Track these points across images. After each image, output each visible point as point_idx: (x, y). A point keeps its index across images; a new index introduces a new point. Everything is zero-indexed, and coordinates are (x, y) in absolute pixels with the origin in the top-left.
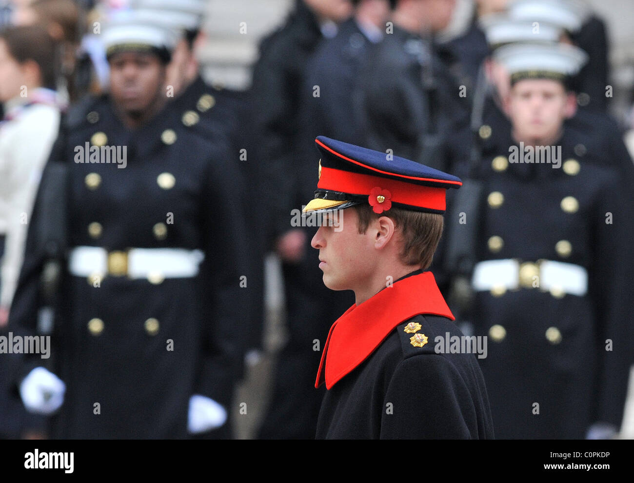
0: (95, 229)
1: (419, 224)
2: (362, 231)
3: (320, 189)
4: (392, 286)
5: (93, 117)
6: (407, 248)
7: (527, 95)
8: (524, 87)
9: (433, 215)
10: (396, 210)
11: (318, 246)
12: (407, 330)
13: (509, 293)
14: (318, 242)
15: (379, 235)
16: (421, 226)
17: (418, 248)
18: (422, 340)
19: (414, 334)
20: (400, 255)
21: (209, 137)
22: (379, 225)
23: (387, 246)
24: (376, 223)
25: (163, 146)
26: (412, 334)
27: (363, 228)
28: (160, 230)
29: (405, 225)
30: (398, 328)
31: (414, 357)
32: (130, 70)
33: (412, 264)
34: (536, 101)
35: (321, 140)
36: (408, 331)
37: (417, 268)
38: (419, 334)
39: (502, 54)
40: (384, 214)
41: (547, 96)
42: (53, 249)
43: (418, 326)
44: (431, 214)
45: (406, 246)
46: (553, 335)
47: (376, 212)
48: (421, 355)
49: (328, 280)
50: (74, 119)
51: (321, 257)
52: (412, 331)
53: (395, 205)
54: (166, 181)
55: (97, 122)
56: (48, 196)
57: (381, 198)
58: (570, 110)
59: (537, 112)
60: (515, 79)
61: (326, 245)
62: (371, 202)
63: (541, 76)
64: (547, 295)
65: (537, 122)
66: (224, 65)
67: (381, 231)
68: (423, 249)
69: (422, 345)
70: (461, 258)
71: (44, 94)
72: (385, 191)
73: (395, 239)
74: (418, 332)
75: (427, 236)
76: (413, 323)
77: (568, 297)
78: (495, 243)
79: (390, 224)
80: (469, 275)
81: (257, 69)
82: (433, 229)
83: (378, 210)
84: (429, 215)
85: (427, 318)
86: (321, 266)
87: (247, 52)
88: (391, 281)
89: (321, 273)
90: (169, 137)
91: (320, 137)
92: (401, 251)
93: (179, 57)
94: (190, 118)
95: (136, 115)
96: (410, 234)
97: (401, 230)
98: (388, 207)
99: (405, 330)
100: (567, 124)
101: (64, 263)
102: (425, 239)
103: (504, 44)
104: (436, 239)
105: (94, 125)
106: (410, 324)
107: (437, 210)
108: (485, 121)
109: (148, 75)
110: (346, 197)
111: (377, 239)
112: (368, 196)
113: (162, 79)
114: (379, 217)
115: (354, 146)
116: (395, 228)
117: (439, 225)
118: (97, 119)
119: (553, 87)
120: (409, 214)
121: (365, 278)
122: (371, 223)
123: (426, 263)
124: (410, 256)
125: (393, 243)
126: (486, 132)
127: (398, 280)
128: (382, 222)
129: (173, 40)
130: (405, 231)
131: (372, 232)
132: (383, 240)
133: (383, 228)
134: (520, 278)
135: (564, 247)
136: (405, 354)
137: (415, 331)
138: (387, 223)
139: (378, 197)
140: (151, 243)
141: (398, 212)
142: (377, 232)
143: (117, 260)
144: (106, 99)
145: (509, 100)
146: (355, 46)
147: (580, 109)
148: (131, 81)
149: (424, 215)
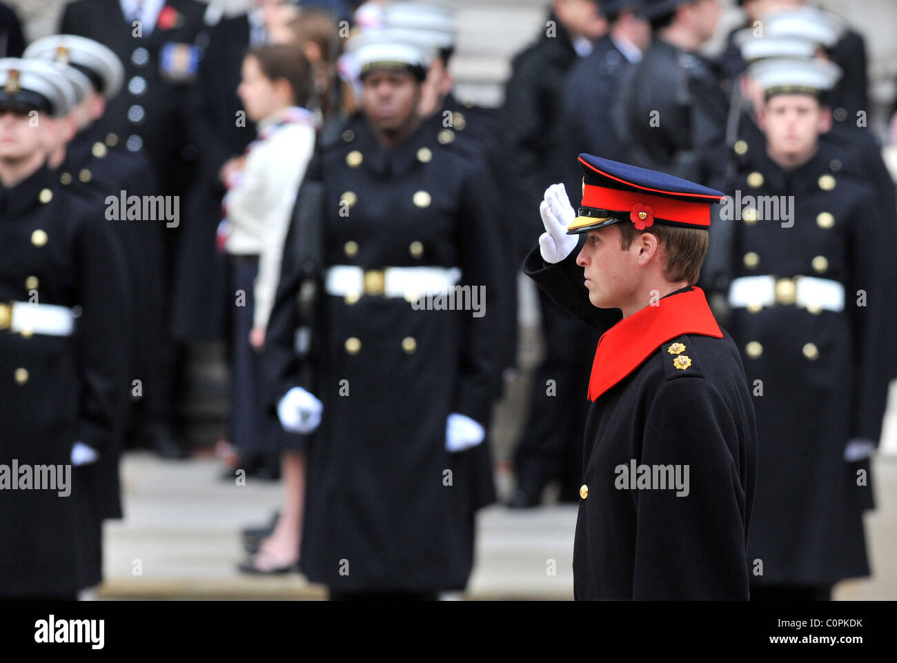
0: (351, 248)
1: (683, 240)
2: (625, 247)
3: (585, 207)
4: (657, 304)
5: (349, 136)
6: (671, 265)
7: (782, 111)
8: (778, 102)
9: (697, 230)
10: (658, 226)
11: (583, 263)
12: (671, 350)
13: (765, 309)
14: (583, 260)
15: (642, 251)
16: (684, 241)
17: (681, 264)
18: (685, 363)
19: (678, 355)
20: (664, 271)
21: (463, 153)
22: (642, 241)
23: (650, 262)
24: (639, 240)
25: (419, 164)
26: (676, 356)
27: (627, 245)
28: (416, 249)
29: (668, 241)
30: (662, 348)
31: (677, 379)
32: (385, 89)
33: (678, 280)
34: (791, 116)
35: (585, 158)
36: (672, 352)
37: (684, 285)
38: (683, 356)
39: (756, 70)
40: (647, 230)
41: (801, 111)
42: (308, 268)
43: (682, 347)
44: (694, 230)
45: (670, 262)
46: (810, 351)
47: (638, 228)
48: (684, 378)
49: (594, 298)
50: (328, 139)
51: (586, 275)
52: (676, 353)
53: (657, 222)
54: (422, 199)
55: (353, 141)
56: (304, 216)
57: (643, 215)
58: (825, 125)
59: (791, 127)
60: (769, 95)
61: (590, 263)
62: (633, 219)
63: (796, 91)
64: (804, 311)
65: (792, 137)
66: (480, 82)
67: (645, 247)
68: (687, 265)
69: (685, 367)
70: (717, 275)
71: (297, 113)
72: (647, 207)
73: (659, 256)
74: (682, 354)
75: (691, 251)
76: (677, 344)
77: (825, 314)
78: (751, 259)
79: (653, 240)
80: (725, 292)
81: (510, 87)
82: (697, 244)
83: (640, 226)
84: (692, 231)
85: (691, 337)
86: (586, 283)
87: (499, 70)
88: (657, 298)
89: (586, 291)
90: (424, 155)
91: (582, 154)
92: (665, 268)
93: (434, 76)
94: (446, 137)
95: (391, 133)
96: (674, 249)
97: (663, 246)
98: (650, 223)
99: (669, 351)
100: (823, 139)
101: (321, 282)
102: (689, 255)
103: (759, 60)
104: (700, 254)
105: (349, 143)
106: (674, 344)
107: (701, 226)
108: (740, 136)
109: (403, 93)
110: (609, 214)
111: (640, 255)
112: (630, 213)
113: (417, 96)
114: (642, 233)
115: (616, 163)
116: (658, 244)
117: (703, 241)
118: (352, 138)
119: (808, 102)
120: (671, 230)
121: (631, 295)
122: (633, 239)
123: (692, 278)
124: (675, 272)
125: (657, 259)
126: (741, 148)
127: (664, 297)
128: (645, 239)
129: (428, 58)
130: (668, 246)
131: (636, 248)
132: (646, 256)
133: (646, 244)
134: (776, 294)
135: (820, 263)
136: (668, 376)
137: (678, 352)
138: (650, 240)
139: (641, 213)
140: (408, 262)
141: (661, 228)
142: (640, 249)
143: (374, 279)
144: (359, 117)
145: (763, 115)
146: (612, 62)
147: (835, 123)
148: (386, 99)
149: (687, 230)
